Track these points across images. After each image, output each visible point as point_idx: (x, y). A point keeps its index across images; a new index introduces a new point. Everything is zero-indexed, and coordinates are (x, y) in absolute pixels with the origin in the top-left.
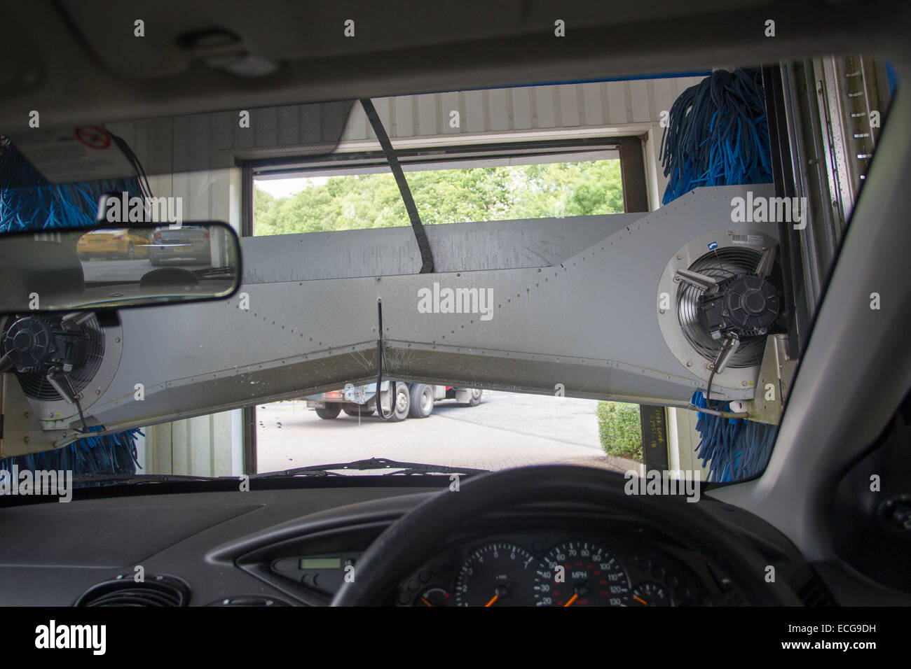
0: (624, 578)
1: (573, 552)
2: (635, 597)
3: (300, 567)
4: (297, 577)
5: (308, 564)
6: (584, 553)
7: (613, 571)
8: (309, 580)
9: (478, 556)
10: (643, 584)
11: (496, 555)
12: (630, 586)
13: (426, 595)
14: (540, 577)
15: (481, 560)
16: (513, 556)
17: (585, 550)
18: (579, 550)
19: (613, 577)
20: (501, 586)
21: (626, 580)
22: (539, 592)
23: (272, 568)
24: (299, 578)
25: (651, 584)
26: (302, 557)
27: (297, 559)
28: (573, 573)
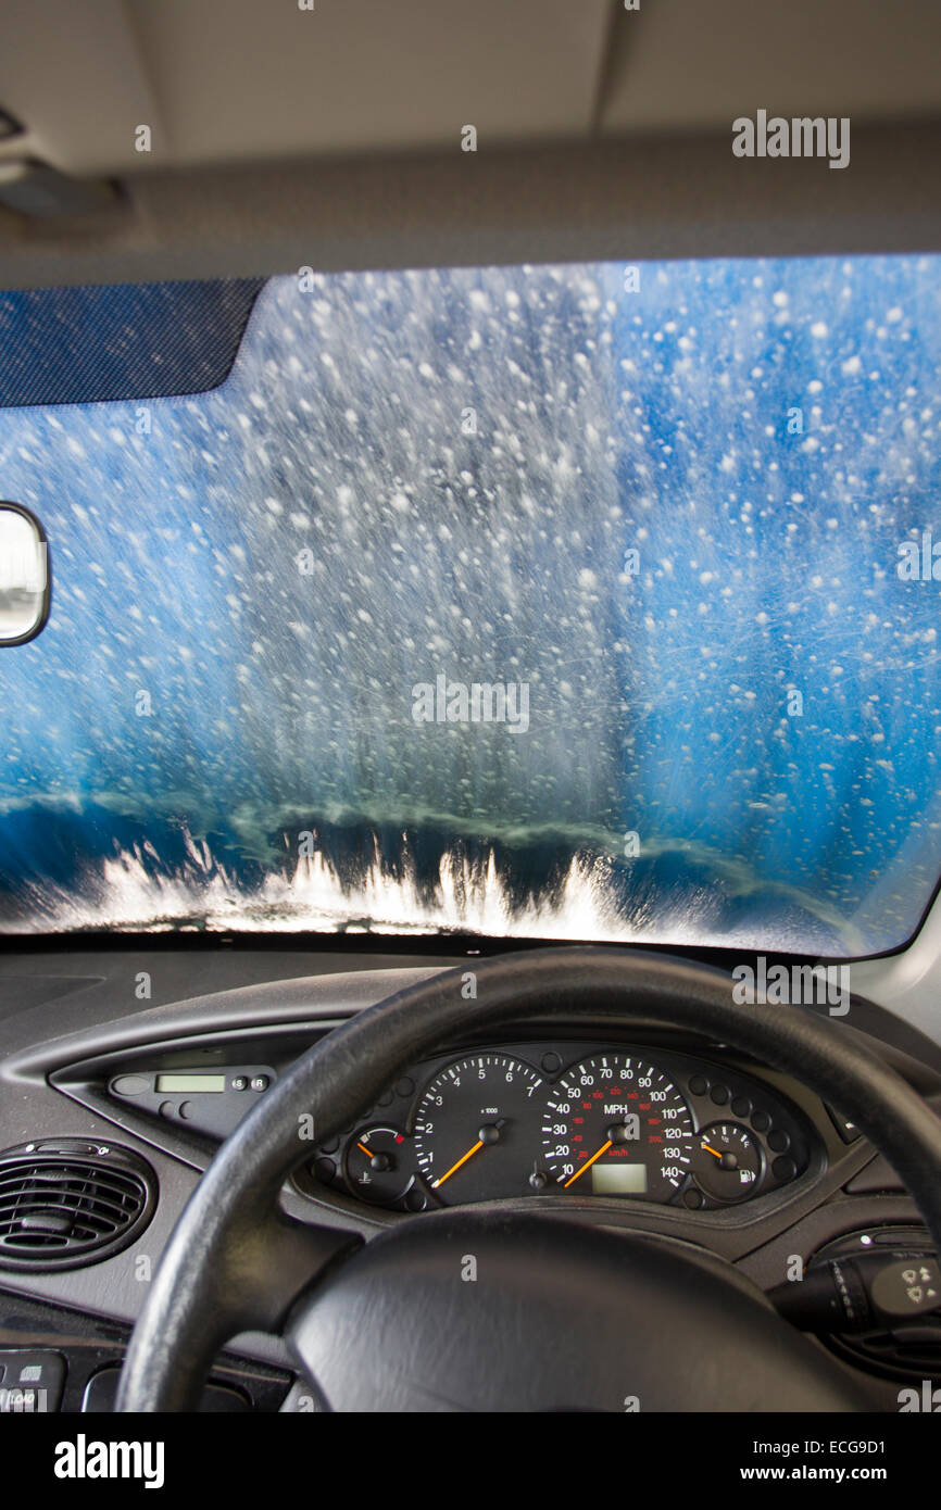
0: (688, 1114)
1: (607, 1073)
2: (703, 1146)
3: (157, 1090)
4: (152, 1103)
5: (171, 1083)
6: (625, 1074)
7: (669, 1104)
8: (172, 1111)
9: (453, 1076)
10: (718, 1124)
11: (482, 1074)
12: (697, 1130)
13: (365, 1139)
14: (552, 1111)
15: (457, 1082)
16: (509, 1077)
17: (627, 1069)
18: (617, 1069)
19: (669, 1114)
20: (489, 1125)
21: (691, 1118)
22: (549, 1135)
23: (111, 1091)
24: (155, 1107)
25: (730, 1124)
26: (161, 1072)
27: (152, 1076)
28: (606, 1106)
